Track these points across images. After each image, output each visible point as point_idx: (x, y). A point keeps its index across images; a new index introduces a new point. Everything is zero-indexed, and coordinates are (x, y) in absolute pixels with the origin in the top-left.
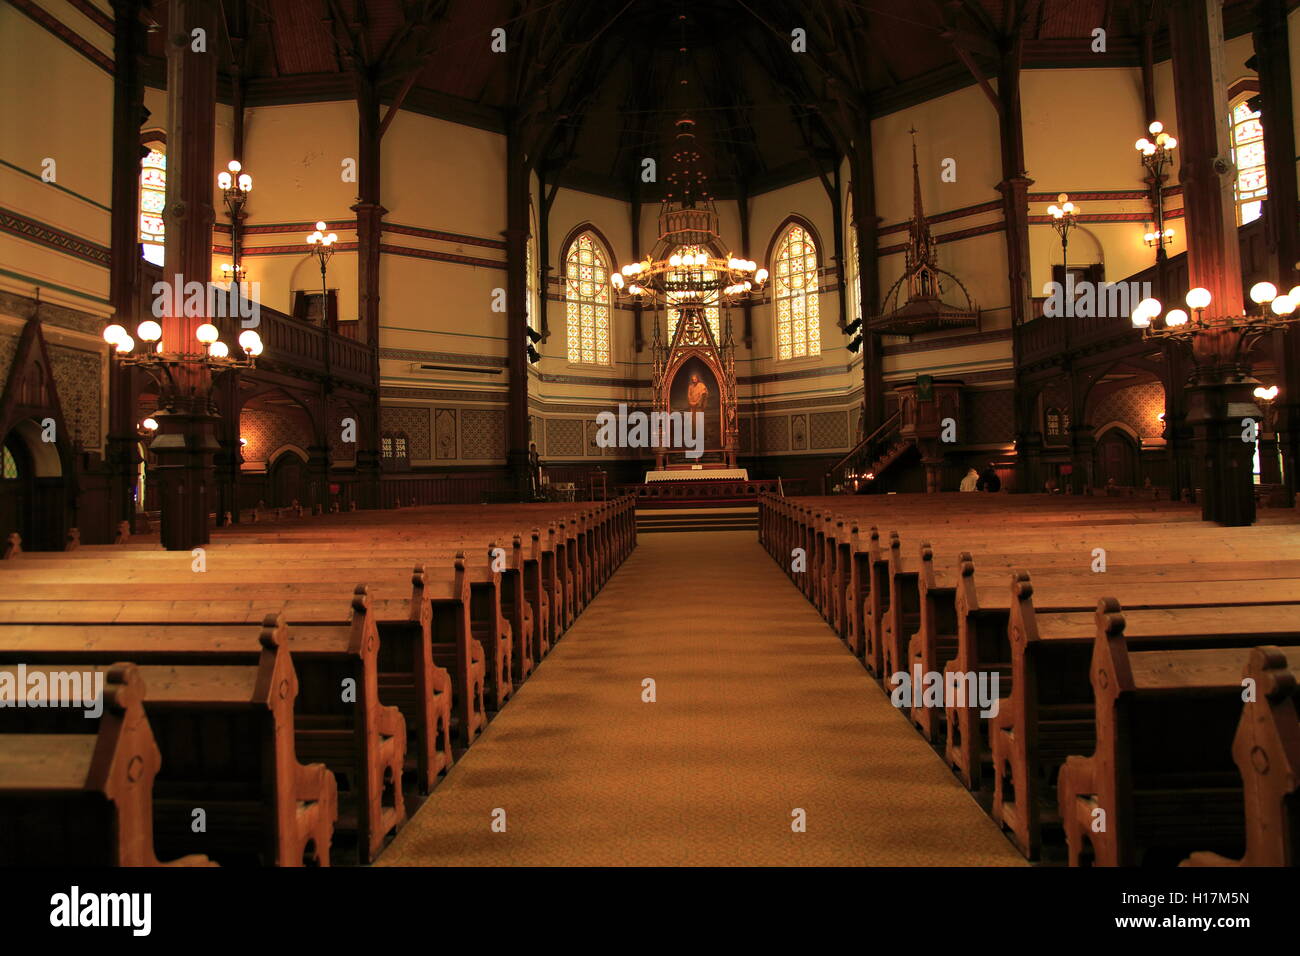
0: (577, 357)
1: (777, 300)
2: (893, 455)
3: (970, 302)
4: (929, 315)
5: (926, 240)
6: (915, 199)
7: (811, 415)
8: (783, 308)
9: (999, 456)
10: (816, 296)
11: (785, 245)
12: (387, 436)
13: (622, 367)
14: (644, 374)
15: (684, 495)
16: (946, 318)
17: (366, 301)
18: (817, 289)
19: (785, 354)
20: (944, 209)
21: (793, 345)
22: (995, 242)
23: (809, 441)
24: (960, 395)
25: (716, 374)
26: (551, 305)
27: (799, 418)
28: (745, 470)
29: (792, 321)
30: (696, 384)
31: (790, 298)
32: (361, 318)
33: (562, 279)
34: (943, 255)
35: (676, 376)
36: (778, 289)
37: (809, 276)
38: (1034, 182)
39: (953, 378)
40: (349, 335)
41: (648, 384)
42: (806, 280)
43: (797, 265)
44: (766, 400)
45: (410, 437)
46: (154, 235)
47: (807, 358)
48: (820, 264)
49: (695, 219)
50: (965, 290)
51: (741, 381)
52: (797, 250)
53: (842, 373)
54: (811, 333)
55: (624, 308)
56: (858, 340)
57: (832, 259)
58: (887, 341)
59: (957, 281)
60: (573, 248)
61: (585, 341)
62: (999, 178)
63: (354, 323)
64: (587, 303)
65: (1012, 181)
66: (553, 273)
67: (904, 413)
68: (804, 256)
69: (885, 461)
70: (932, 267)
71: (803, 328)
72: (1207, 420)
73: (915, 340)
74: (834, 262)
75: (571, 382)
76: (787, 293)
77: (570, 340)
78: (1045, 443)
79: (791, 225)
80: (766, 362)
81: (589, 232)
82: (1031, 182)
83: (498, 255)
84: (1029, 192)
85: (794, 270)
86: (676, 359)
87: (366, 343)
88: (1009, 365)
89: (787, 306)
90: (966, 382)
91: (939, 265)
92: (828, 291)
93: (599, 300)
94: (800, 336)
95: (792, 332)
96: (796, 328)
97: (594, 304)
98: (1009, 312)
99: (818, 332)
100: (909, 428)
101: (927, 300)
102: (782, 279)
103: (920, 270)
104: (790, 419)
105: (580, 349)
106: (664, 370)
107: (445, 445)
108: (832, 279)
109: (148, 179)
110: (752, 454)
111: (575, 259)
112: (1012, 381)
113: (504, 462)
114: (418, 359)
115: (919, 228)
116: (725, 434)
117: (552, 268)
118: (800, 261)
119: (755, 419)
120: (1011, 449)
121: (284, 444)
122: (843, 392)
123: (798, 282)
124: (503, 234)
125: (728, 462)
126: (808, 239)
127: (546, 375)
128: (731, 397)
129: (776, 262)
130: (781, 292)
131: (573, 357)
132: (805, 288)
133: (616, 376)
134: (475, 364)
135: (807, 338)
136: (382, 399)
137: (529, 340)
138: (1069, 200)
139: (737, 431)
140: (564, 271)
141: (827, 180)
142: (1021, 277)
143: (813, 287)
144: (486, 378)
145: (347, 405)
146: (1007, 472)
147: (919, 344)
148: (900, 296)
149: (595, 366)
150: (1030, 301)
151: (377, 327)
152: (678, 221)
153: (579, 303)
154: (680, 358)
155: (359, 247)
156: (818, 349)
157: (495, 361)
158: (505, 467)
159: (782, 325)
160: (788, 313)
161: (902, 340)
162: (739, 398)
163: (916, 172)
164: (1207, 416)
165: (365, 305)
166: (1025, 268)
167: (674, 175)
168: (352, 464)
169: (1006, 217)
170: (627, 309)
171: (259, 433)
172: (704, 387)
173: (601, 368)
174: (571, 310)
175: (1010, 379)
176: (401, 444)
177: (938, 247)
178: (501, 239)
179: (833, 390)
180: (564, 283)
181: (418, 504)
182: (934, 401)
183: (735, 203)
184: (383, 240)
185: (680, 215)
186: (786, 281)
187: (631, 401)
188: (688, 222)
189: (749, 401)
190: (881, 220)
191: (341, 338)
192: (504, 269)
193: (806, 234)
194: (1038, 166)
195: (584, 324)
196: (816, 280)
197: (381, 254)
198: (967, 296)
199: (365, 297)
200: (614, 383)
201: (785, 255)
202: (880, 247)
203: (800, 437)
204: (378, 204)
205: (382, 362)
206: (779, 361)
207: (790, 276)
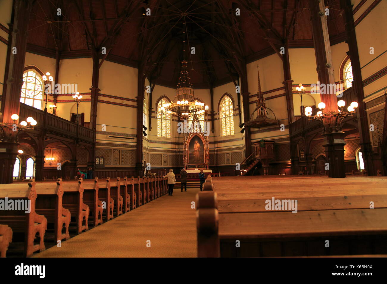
0: (160, 135)
1: (221, 118)
2: (254, 164)
3: (275, 117)
4: (262, 121)
5: (262, 99)
6: (259, 86)
7: (231, 153)
8: (223, 121)
9: (286, 164)
10: (233, 117)
11: (224, 102)
12: (98, 157)
13: (175, 138)
14: (181, 141)
15: (192, 177)
16: (268, 122)
17: (92, 116)
18: (233, 115)
19: (224, 135)
20: (268, 90)
21: (226, 132)
22: (283, 99)
23: (231, 161)
24: (274, 145)
25: (203, 140)
26: (152, 119)
27: (228, 154)
28: (211, 170)
29: (226, 125)
30: (196, 144)
31: (225, 118)
32: (91, 122)
33: (156, 112)
34: (267, 103)
35: (191, 141)
36: (222, 115)
37: (231, 111)
38: (294, 81)
39: (272, 140)
40: (87, 126)
41: (182, 144)
42: (230, 112)
43: (227, 108)
44: (218, 149)
45: (105, 158)
46: (30, 96)
47: (230, 136)
48: (234, 107)
49: (186, 91)
50: (274, 114)
51: (210, 143)
52: (227, 103)
53: (241, 140)
54: (231, 128)
55: (175, 121)
56: (243, 130)
57: (237, 106)
58: (252, 130)
59: (272, 111)
60: (160, 103)
61: (163, 131)
62: (283, 80)
63: (88, 123)
64: (164, 119)
65: (287, 81)
66: (153, 110)
67: (256, 151)
68: (229, 105)
69: (251, 166)
70: (264, 107)
71: (229, 127)
72: (327, 145)
73: (260, 129)
74: (238, 107)
75: (158, 143)
76: (224, 116)
77: (158, 130)
78: (300, 160)
79: (225, 96)
80: (218, 137)
81: (165, 98)
82: (293, 81)
83: (135, 104)
84: (292, 84)
85: (226, 109)
86: (191, 136)
87: (92, 129)
88: (288, 136)
89: (224, 120)
90: (275, 142)
91: (266, 106)
92: (236, 115)
93: (168, 118)
94: (228, 129)
95: (226, 128)
96: (227, 127)
97: (166, 119)
98: (287, 120)
99: (233, 128)
100: (258, 156)
101: (262, 117)
102: (223, 112)
103: (260, 108)
104: (225, 154)
105: (161, 133)
106: (187, 139)
107: (116, 161)
108: (237, 112)
109: (29, 79)
110: (214, 165)
111: (160, 106)
112: (289, 141)
113: (135, 166)
114: (108, 134)
115: (260, 95)
116: (205, 159)
117: (153, 109)
118: (228, 107)
119: (215, 155)
120: (289, 162)
121: (66, 159)
122: (241, 146)
123: (227, 113)
124: (136, 97)
125: (206, 168)
126: (230, 100)
127: (150, 141)
128: (207, 148)
129: (221, 107)
130: (222, 116)
131: (159, 135)
132: (229, 115)
133: (173, 141)
134: (126, 136)
135: (230, 129)
136: (96, 146)
137: (144, 130)
138: (302, 86)
139: (209, 158)
140: (157, 109)
141: (235, 82)
142: (291, 110)
143: (232, 114)
144: (130, 141)
145: (84, 148)
146: (289, 169)
147: (261, 130)
148: (255, 116)
149: (166, 138)
150: (294, 116)
151: (96, 124)
152: (181, 91)
153: (161, 119)
154: (192, 136)
155: (91, 100)
156: (233, 133)
157: (132, 135)
158: (136, 168)
159: (223, 126)
160: (224, 122)
161: (256, 129)
162: (210, 148)
163: (259, 79)
164: (328, 143)
165: (92, 118)
166: (292, 107)
167: (180, 78)
168: (86, 166)
169: (286, 92)
170: (176, 121)
171: (58, 156)
172: (199, 144)
173: (168, 139)
174: (159, 121)
175: (288, 141)
176: (102, 160)
177: (266, 101)
178: (136, 99)
179: (238, 145)
180: (157, 113)
181: (104, 178)
182: (265, 147)
183: (209, 90)
184: (98, 99)
185: (182, 89)
186: (224, 112)
187: (177, 149)
188: (184, 92)
189: (213, 149)
190: (250, 93)
191: (84, 128)
192: (136, 108)
193: (230, 98)
194: (294, 76)
195: (163, 125)
196: (233, 112)
197: (98, 103)
198: (275, 115)
199: (92, 115)
200: (172, 143)
201: (224, 105)
202: (249, 102)
203: (228, 160)
204: (98, 88)
205: (97, 135)
206: (222, 137)
207: (225, 111)
